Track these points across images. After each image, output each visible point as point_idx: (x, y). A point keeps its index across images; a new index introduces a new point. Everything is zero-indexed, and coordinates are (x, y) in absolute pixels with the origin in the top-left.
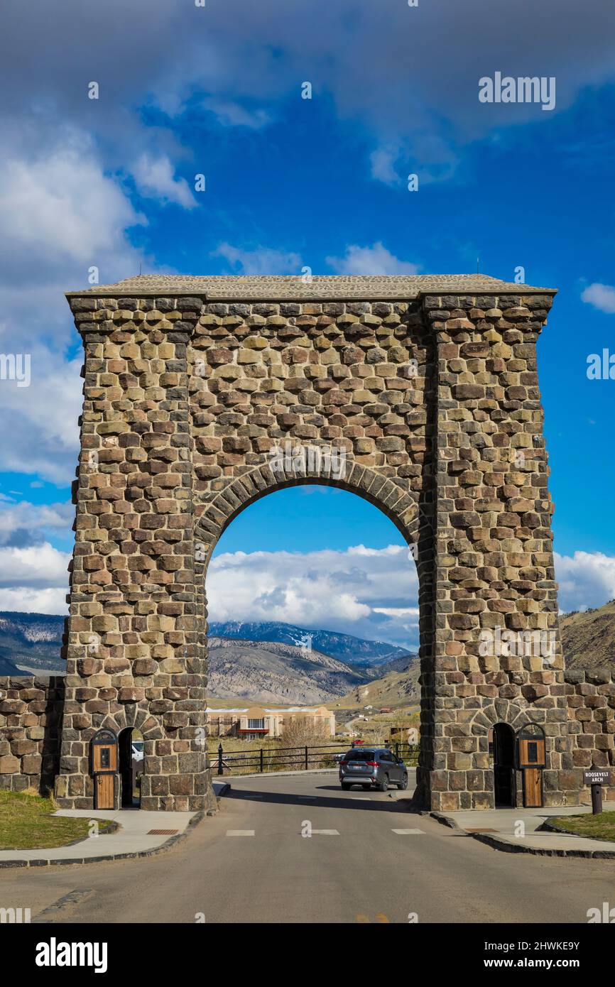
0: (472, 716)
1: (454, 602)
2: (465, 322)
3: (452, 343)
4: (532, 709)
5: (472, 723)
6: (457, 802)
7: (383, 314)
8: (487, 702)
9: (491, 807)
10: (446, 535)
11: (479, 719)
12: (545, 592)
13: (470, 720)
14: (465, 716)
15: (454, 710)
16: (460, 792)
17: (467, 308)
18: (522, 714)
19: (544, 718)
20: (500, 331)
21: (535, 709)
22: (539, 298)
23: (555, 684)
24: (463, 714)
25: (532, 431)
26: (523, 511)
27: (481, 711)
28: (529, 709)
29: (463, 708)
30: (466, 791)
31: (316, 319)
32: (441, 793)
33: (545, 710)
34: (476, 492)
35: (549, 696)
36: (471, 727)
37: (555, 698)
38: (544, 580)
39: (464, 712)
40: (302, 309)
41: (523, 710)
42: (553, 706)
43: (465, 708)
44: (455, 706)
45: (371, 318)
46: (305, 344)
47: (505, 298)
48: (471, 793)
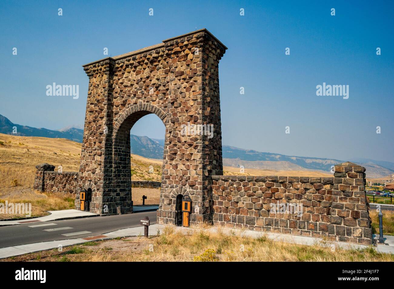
0: (171, 191)
1: (169, 150)
2: (178, 49)
3: (176, 57)
6: (164, 221)
7: (158, 53)
8: (176, 186)
9: (173, 225)
10: (168, 126)
11: (174, 193)
12: (198, 145)
13: (170, 193)
15: (167, 189)
16: (165, 218)
17: (177, 44)
18: (188, 191)
19: (194, 194)
20: (190, 49)
21: (192, 190)
22: (198, 34)
23: (199, 181)
24: (169, 190)
25: (198, 84)
26: (192, 115)
27: (174, 189)
28: (190, 190)
29: (169, 188)
30: (167, 218)
31: (141, 59)
32: (160, 217)
33: (195, 190)
34: (178, 109)
35: (197, 185)
36: (171, 195)
37: (199, 186)
38: (199, 141)
40: (137, 57)
42: (198, 189)
43: (170, 188)
44: (167, 187)
45: (155, 55)
46: (140, 68)
47: (188, 37)
48: (169, 219)
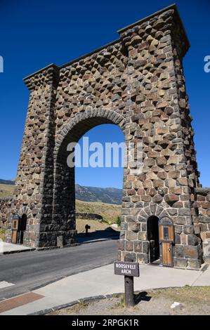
0: (138, 212)
4: (170, 208)
5: (139, 215)
7: (111, 51)
8: (146, 205)
9: (145, 263)
11: (143, 214)
12: (177, 145)
13: (137, 214)
14: (135, 211)
15: (130, 209)
16: (130, 252)
17: (137, 31)
18: (165, 211)
19: (176, 213)
20: (153, 34)
21: (172, 209)
23: (183, 194)
25: (168, 71)
26: (164, 107)
27: (143, 209)
28: (168, 209)
29: (134, 208)
31: (90, 62)
32: (122, 251)
33: (177, 209)
34: (142, 104)
35: (180, 201)
36: (138, 217)
37: (183, 202)
38: (176, 139)
39: (135, 210)
41: (165, 209)
42: (182, 207)
43: (136, 208)
44: (130, 207)
45: (107, 54)
46: (88, 73)
48: (136, 253)
